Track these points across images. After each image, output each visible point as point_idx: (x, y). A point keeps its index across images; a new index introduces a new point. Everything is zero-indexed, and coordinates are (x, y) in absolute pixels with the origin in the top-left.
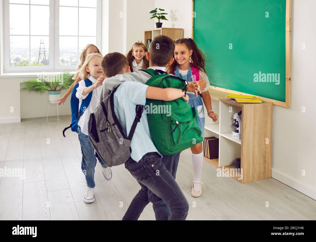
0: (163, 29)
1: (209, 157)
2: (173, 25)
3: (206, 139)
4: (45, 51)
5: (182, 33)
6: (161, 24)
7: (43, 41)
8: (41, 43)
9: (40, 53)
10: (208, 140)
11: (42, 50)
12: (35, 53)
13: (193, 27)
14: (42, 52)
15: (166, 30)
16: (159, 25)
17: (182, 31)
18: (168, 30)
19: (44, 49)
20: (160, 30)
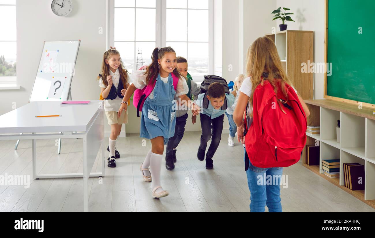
0: (288, 31)
1: (351, 188)
2: (301, 27)
3: (346, 165)
4: (143, 62)
5: (313, 37)
6: (286, 26)
7: (141, 51)
8: (139, 53)
9: (137, 65)
10: (349, 166)
11: (140, 61)
12: (132, 65)
13: (327, 29)
14: (140, 63)
15: (292, 33)
16: (283, 27)
17: (313, 33)
18: (294, 33)
19: (142, 60)
20: (285, 33)
